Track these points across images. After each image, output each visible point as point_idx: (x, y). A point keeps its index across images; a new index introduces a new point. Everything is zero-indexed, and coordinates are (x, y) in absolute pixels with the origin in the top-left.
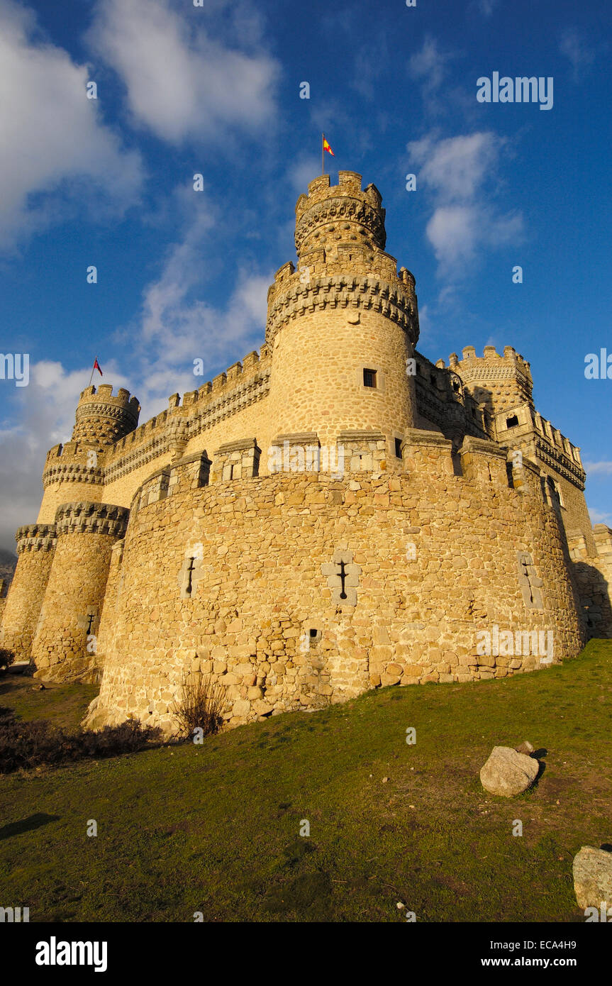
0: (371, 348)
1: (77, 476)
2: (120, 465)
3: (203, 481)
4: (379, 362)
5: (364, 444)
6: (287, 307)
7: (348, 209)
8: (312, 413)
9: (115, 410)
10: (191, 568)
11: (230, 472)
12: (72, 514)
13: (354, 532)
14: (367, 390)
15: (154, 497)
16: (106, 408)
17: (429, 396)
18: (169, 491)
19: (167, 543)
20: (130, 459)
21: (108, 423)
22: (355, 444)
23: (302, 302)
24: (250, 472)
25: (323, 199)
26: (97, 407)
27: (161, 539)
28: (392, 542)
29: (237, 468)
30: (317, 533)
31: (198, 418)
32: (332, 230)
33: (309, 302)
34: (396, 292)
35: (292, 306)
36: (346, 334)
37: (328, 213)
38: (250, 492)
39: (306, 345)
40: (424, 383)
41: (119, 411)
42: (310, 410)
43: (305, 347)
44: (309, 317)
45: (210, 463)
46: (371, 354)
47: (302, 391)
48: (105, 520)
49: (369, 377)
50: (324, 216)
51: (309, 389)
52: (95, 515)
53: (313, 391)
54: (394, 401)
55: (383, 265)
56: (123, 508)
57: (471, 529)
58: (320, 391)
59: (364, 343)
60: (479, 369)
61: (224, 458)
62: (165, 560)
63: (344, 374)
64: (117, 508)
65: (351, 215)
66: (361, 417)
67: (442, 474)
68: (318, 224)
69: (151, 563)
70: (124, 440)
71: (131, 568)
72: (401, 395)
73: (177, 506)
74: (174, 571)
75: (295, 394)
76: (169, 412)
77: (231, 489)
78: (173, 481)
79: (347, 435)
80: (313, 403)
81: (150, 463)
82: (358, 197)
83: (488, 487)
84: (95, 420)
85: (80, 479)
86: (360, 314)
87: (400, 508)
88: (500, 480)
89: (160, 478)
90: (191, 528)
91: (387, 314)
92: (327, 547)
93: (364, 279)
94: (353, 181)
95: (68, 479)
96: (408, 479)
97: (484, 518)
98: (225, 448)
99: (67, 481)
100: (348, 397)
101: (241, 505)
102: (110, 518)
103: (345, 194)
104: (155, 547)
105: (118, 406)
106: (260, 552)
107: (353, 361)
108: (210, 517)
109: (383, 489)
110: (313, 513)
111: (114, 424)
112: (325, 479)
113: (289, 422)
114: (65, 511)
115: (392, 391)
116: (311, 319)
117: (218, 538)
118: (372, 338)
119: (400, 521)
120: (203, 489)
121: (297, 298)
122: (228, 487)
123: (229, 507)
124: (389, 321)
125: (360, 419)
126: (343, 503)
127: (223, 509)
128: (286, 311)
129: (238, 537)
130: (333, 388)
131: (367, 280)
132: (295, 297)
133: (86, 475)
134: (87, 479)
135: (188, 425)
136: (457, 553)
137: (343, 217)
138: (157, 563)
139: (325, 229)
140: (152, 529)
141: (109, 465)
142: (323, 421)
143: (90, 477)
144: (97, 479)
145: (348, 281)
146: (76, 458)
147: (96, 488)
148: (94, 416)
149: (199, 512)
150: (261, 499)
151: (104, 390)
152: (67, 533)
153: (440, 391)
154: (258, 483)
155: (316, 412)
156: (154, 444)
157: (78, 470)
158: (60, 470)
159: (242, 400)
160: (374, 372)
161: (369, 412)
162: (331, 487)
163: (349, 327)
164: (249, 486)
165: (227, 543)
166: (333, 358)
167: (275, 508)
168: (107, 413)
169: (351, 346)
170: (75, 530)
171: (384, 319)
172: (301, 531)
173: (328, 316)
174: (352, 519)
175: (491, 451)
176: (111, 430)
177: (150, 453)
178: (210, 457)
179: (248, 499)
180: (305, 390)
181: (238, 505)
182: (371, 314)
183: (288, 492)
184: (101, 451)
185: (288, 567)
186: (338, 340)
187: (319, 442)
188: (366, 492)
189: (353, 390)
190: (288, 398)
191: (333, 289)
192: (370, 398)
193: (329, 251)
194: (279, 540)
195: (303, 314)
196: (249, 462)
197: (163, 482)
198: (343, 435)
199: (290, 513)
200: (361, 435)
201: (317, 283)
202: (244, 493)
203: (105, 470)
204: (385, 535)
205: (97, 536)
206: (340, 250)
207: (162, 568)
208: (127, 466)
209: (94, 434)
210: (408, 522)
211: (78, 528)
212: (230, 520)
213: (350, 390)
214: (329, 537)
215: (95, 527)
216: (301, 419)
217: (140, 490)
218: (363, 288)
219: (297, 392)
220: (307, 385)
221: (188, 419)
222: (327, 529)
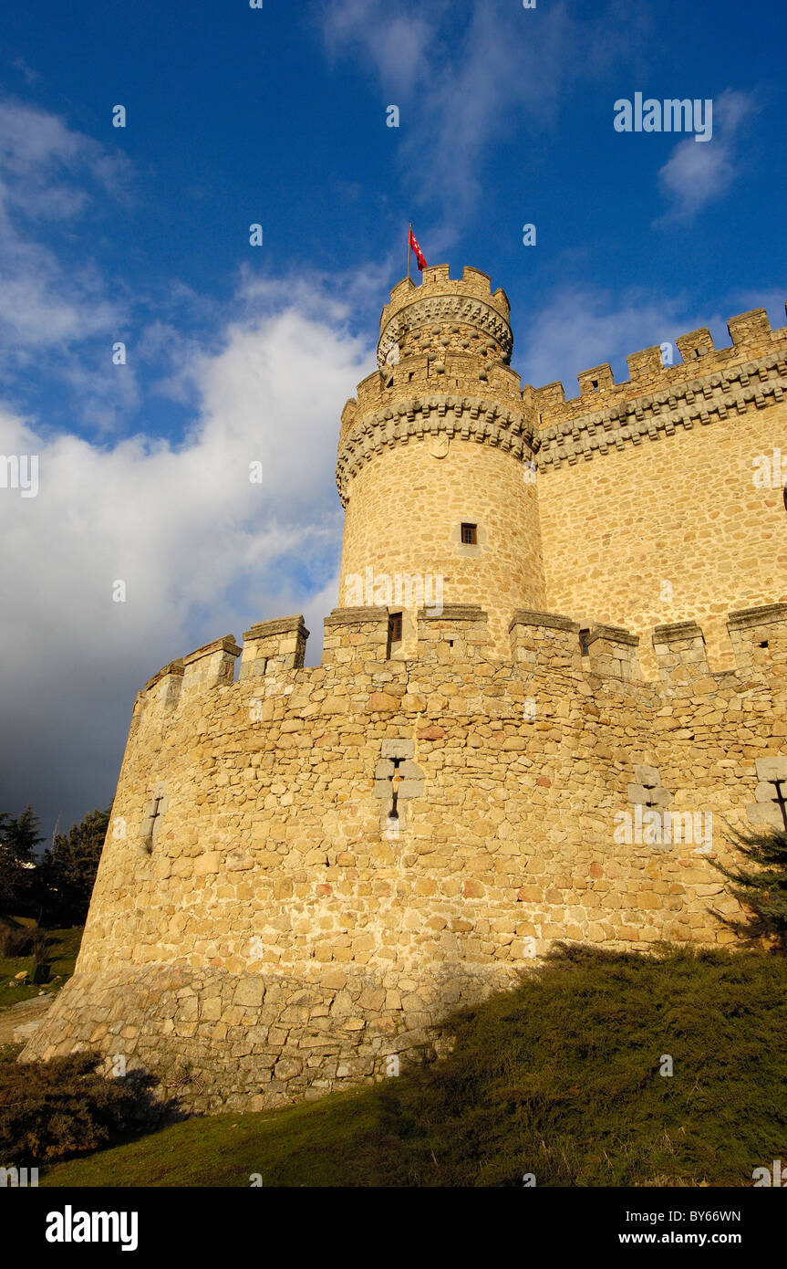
1: (491, 430)
85: (498, 440)
95: (470, 433)
99: (469, 437)
133: (509, 433)
134: (510, 446)
141: (558, 422)
144: (526, 451)
148: (465, 324)
157: (494, 416)
158: (447, 408)
203: (544, 435)
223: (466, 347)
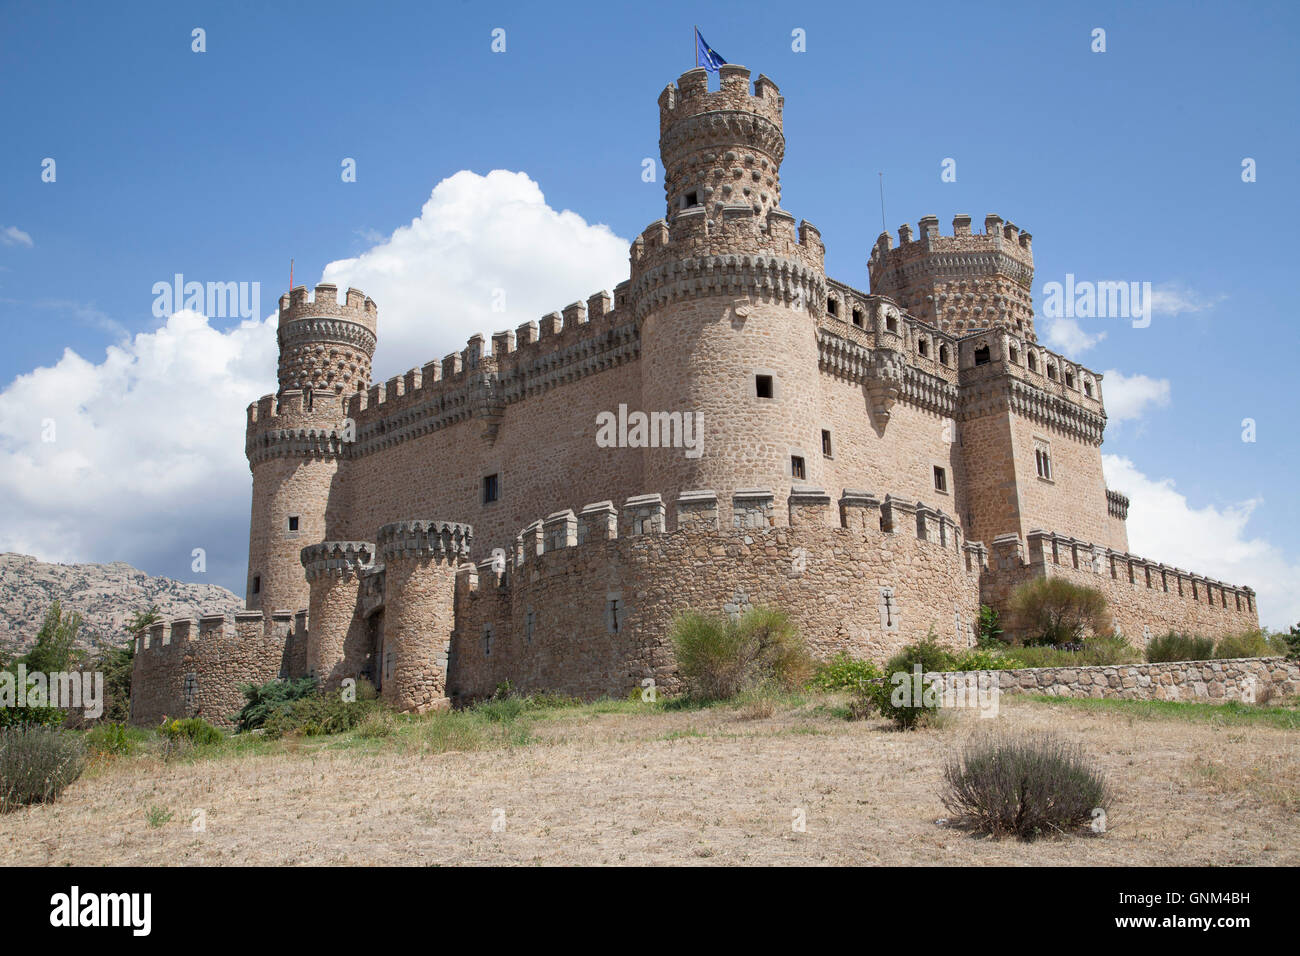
0: (764, 348)
4: (773, 364)
5: (757, 502)
9: (346, 329)
10: (615, 609)
11: (641, 527)
13: (749, 579)
14: (761, 401)
15: (561, 542)
19: (586, 587)
20: (400, 422)
22: (749, 503)
23: (681, 283)
29: (647, 523)
30: (720, 580)
33: (690, 284)
35: (669, 287)
36: (735, 330)
38: (661, 546)
39: (688, 343)
41: (353, 330)
44: (690, 303)
46: (765, 355)
49: (764, 387)
51: (694, 400)
59: (756, 341)
61: (634, 513)
62: (586, 602)
63: (734, 382)
65: (738, 136)
66: (754, 435)
74: (599, 612)
77: (644, 542)
78: (582, 529)
79: (742, 495)
83: (860, 535)
85: (316, 452)
86: (751, 304)
87: (785, 559)
88: (872, 526)
90: (609, 575)
92: (728, 592)
93: (755, 258)
96: (792, 533)
99: (296, 455)
100: (739, 411)
104: (573, 590)
105: (350, 321)
107: (745, 367)
109: (772, 543)
110: (715, 564)
112: (724, 534)
118: (766, 333)
122: (640, 541)
123: (644, 558)
125: (753, 438)
128: (662, 291)
130: (722, 402)
133: (324, 445)
134: (326, 452)
135: (503, 385)
138: (578, 604)
142: (713, 441)
143: (331, 448)
144: (340, 450)
145: (737, 261)
154: (668, 538)
157: (312, 437)
160: (769, 378)
161: (763, 430)
162: (729, 541)
163: (738, 321)
164: (660, 540)
165: (645, 589)
166: (722, 363)
169: (741, 347)
172: (707, 579)
174: (747, 568)
179: (660, 552)
180: (690, 400)
181: (652, 557)
182: (764, 300)
186: (726, 338)
188: (758, 545)
189: (745, 403)
191: (718, 272)
192: (765, 410)
195: (683, 299)
196: (657, 518)
198: (738, 495)
200: (754, 495)
208: (395, 433)
212: (645, 570)
214: (729, 584)
218: (754, 269)
219: (681, 402)
220: (692, 395)
221: (504, 377)
222: (728, 576)
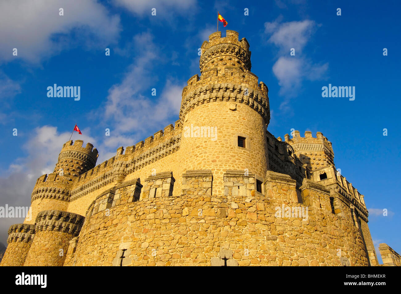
0: (242, 125)
1: (53, 195)
2: (82, 189)
3: (136, 198)
4: (247, 133)
5: (241, 179)
6: (194, 99)
7: (231, 49)
8: (206, 160)
9: (83, 156)
10: (122, 257)
11: (154, 193)
12: (47, 218)
13: (234, 237)
14: (240, 149)
15: (103, 207)
16: (77, 154)
17: (274, 156)
18: (113, 204)
19: (108, 239)
20: (88, 186)
21: (77, 163)
22: (235, 179)
23: (202, 96)
24: (167, 193)
25: (217, 43)
26: (72, 153)
27: (104, 236)
28: (259, 245)
29: (159, 190)
30: (209, 236)
31: (134, 162)
32: (222, 60)
33: (207, 96)
34: (258, 95)
35: (197, 99)
36: (228, 116)
37: (219, 51)
38: (167, 206)
39: (204, 121)
40: (271, 149)
41: (85, 157)
42: (204, 159)
43: (203, 122)
44: (207, 105)
45: (142, 186)
46: (243, 128)
47: (200, 147)
48: (68, 223)
49: (241, 141)
50: (217, 52)
51: (204, 146)
52: (61, 219)
53: (207, 148)
54: (256, 156)
55: (251, 80)
56: (80, 216)
57: (310, 240)
58: (211, 148)
59: (238, 121)
60: (302, 144)
61: (152, 183)
62: (105, 251)
63: (226, 138)
64: (76, 215)
65: (232, 53)
66: (236, 165)
67: (291, 201)
68: (214, 56)
69: (96, 252)
70: (86, 174)
71: (82, 255)
72: (260, 153)
73: (118, 213)
74: (111, 259)
75: (196, 149)
76: (116, 157)
77: (154, 204)
78: (116, 197)
79: (231, 173)
80: (207, 155)
81: (100, 189)
82: (237, 44)
83: (319, 212)
84: (70, 161)
85: (55, 197)
86: (236, 105)
87: (264, 222)
88: (327, 208)
89: (108, 195)
90: (125, 229)
91: (252, 106)
92: (215, 247)
93: (239, 86)
94: (234, 36)
95: (48, 196)
96: (269, 203)
97: (318, 233)
98: (152, 177)
99: (47, 198)
100: (228, 152)
101: (160, 214)
102: (71, 222)
103: (229, 42)
104: (99, 241)
105: (85, 153)
106: (170, 247)
107: (232, 131)
108: (139, 222)
109: (253, 209)
110: (207, 222)
111: (81, 164)
112: (216, 200)
113: (191, 166)
114: (43, 215)
115: (254, 151)
116: (208, 106)
117: (143, 237)
118: (243, 119)
119: (264, 231)
120: (135, 203)
121: (200, 94)
122: (152, 202)
123: (152, 216)
124: (253, 110)
125: (235, 166)
126: (227, 217)
127: (148, 217)
128: (193, 101)
129: (156, 236)
130: (219, 147)
131: (241, 87)
132: (199, 93)
133: (59, 194)
134: (59, 197)
135: (127, 166)
136: (301, 255)
137: (228, 54)
138: (100, 252)
139: (217, 59)
140: (99, 229)
141: (75, 189)
142: (213, 166)
143: (61, 196)
144: (66, 197)
145: (230, 86)
146: (55, 184)
147: (64, 203)
148: (69, 159)
149: (131, 218)
150: (173, 211)
151: (78, 143)
152: (42, 231)
153: (280, 154)
154: (172, 200)
155: (208, 160)
156: (105, 177)
157: (55, 191)
158: (43, 190)
159: (162, 152)
160: (244, 138)
161: (241, 162)
162: (219, 205)
163: (230, 112)
164: (166, 202)
165: (148, 240)
166: (220, 129)
167: (182, 218)
168: (78, 157)
169: (231, 122)
170: (48, 228)
171: (250, 109)
172: (199, 234)
173: (218, 105)
174: (232, 227)
175: (321, 189)
176: (79, 168)
177: (101, 183)
178: (142, 183)
179: (165, 211)
180: (202, 146)
181: (158, 214)
182: (243, 105)
183: (191, 208)
184: (71, 180)
185: (188, 259)
186: (223, 119)
187: (212, 176)
188: (242, 210)
189: (231, 148)
190: (191, 151)
191: (221, 90)
192: (242, 153)
193: (220, 70)
194: (183, 239)
195: (203, 103)
196: (167, 186)
197: (110, 198)
198: (228, 172)
199: (191, 222)
200: (240, 173)
201: (212, 86)
202: (162, 207)
203: (72, 192)
204: (254, 240)
205: (61, 233)
206: (226, 69)
207: (103, 255)
208: (86, 190)
209: (68, 170)
210: (269, 232)
211: (50, 228)
212: (152, 225)
213: (230, 148)
214: (217, 240)
215: (60, 227)
216: (198, 164)
217: (94, 202)
218: (239, 91)
219: (197, 147)
220: (204, 144)
221: (127, 163)
222: (216, 233)
223: (66, 166)
